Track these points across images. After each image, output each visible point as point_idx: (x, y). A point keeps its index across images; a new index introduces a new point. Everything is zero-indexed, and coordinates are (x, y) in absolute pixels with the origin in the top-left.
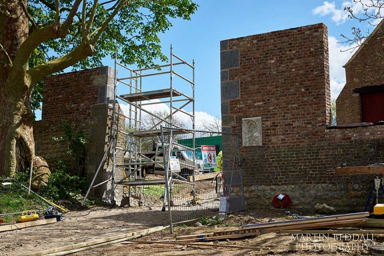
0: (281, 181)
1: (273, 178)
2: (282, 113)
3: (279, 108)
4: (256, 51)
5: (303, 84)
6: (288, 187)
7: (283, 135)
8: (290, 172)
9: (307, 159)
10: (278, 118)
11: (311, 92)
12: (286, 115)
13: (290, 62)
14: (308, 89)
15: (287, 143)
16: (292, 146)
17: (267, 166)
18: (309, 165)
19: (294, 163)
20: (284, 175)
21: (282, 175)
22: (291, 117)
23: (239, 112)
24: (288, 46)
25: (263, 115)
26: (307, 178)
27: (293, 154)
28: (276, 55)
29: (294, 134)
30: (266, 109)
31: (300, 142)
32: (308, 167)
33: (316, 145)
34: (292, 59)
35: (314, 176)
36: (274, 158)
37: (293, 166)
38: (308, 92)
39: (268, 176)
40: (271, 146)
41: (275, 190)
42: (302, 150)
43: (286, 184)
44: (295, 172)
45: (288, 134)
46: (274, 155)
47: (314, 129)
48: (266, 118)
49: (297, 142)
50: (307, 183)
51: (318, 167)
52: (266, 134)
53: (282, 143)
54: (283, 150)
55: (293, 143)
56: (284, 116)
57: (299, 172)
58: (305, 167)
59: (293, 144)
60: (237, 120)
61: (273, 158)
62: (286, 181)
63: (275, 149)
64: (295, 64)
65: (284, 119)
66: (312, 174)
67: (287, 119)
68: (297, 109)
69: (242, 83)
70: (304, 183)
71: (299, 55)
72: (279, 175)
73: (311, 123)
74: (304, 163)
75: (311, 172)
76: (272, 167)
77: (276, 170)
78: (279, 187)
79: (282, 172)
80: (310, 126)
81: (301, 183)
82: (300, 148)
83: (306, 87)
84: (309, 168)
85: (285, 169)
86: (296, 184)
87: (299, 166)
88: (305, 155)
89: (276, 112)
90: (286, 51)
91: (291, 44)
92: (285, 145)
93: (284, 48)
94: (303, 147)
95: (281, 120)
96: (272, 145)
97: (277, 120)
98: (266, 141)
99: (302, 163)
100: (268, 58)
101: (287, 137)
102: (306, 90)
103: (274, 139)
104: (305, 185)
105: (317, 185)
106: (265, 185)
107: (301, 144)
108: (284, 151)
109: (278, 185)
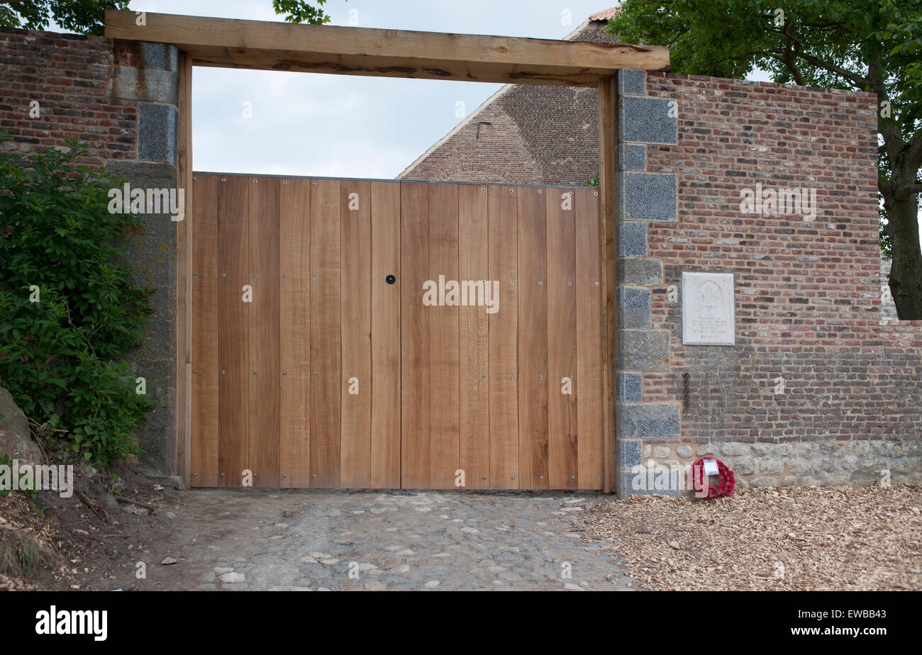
0: (779, 433)
1: (761, 426)
2: (783, 272)
3: (778, 258)
4: (721, 116)
5: (831, 213)
6: (794, 447)
7: (785, 322)
8: (801, 411)
9: (842, 383)
10: (774, 282)
11: (850, 235)
12: (793, 277)
13: (804, 159)
14: (843, 227)
15: (794, 342)
16: (806, 350)
17: (745, 395)
18: (844, 399)
19: (811, 390)
20: (787, 419)
21: (783, 418)
22: (804, 283)
23: (673, 255)
24: (799, 122)
25: (739, 270)
26: (840, 427)
27: (809, 370)
28: (770, 137)
29: (812, 323)
30: (745, 257)
31: (824, 343)
32: (843, 402)
33: (860, 353)
34: (809, 153)
35: (854, 422)
36: (765, 376)
37: (810, 398)
38: (841, 231)
39: (748, 420)
40: (756, 346)
41: (763, 455)
42: (830, 362)
43: (789, 440)
44: (812, 412)
45: (796, 322)
46: (762, 369)
47: (855, 317)
48: (745, 278)
49: (817, 342)
50: (839, 438)
51: (864, 401)
52: (745, 317)
53: (783, 343)
54: (785, 358)
55: (809, 343)
56: (788, 279)
57: (822, 412)
58: (837, 402)
59: (808, 347)
60: (667, 274)
61: (761, 376)
62: (791, 432)
63: (765, 356)
64: (814, 166)
65: (790, 286)
66: (852, 418)
67: (794, 287)
68: (819, 266)
69: (683, 184)
70: (832, 437)
71: (824, 148)
72: (775, 419)
73: (848, 302)
74: (835, 391)
75: (849, 414)
76: (759, 397)
77: (767, 405)
78: (772, 447)
79: (782, 411)
80: (847, 308)
81: (827, 438)
82: (825, 357)
83: (839, 220)
84: (846, 405)
85: (790, 404)
86: (813, 439)
87: (823, 398)
88: (835, 373)
89: (770, 268)
90: (795, 132)
91: (807, 120)
92: (791, 346)
93: (789, 125)
94: (831, 356)
95: (782, 287)
96: (759, 345)
97: (772, 286)
98: (743, 334)
99: (829, 391)
100: (751, 139)
101: (795, 329)
102: (838, 227)
103: (762, 330)
104: (835, 442)
105: (862, 444)
106: (740, 441)
107: (826, 347)
108: (787, 362)
109: (771, 441)
